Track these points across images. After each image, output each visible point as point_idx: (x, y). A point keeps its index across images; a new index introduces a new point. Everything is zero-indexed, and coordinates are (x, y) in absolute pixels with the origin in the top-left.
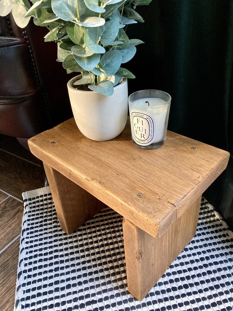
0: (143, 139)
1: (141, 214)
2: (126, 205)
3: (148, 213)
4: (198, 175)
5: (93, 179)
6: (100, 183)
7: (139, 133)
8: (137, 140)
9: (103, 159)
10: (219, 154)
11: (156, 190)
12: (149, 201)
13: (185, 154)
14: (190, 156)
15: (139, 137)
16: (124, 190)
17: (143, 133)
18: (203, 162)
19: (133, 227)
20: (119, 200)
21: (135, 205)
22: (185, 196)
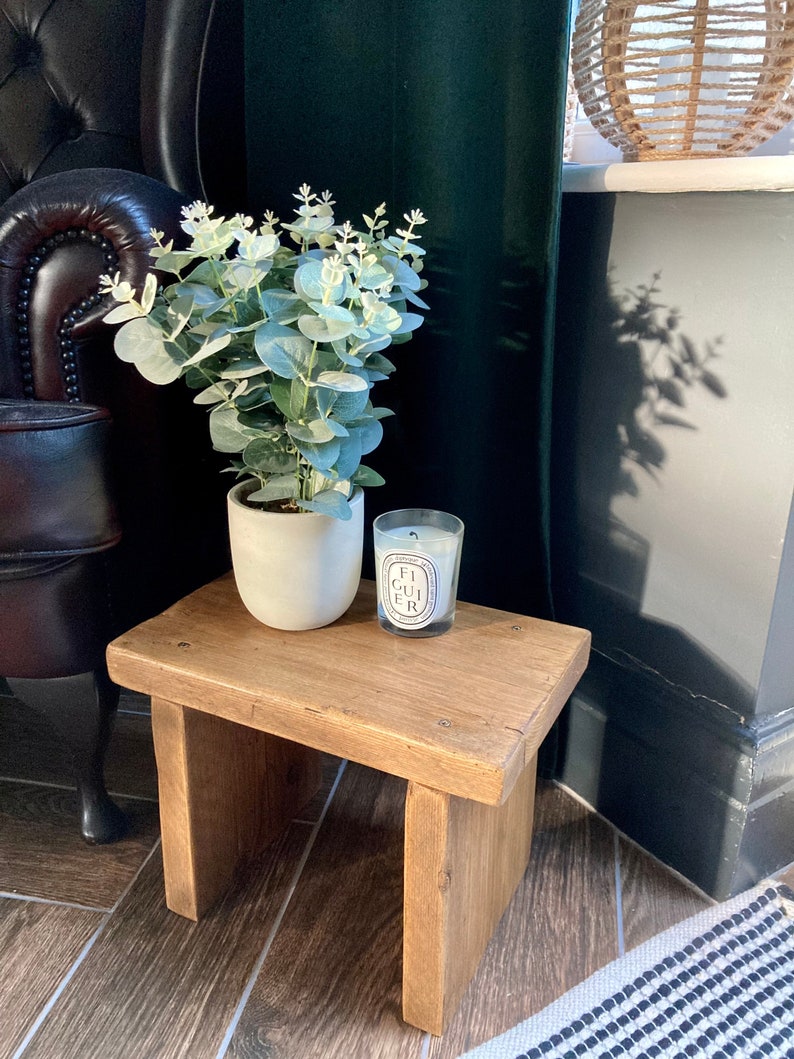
0: (412, 612)
1: (460, 756)
2: (423, 744)
3: (475, 751)
4: (546, 675)
5: (325, 708)
6: (345, 712)
7: (405, 600)
8: (397, 617)
9: (329, 666)
10: (570, 635)
11: (476, 710)
12: (467, 730)
13: (503, 641)
14: (515, 643)
15: (403, 609)
16: (406, 719)
17: (414, 598)
18: (545, 652)
19: (438, 798)
20: (405, 739)
21: (441, 741)
22: (535, 713)
